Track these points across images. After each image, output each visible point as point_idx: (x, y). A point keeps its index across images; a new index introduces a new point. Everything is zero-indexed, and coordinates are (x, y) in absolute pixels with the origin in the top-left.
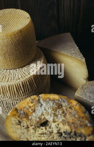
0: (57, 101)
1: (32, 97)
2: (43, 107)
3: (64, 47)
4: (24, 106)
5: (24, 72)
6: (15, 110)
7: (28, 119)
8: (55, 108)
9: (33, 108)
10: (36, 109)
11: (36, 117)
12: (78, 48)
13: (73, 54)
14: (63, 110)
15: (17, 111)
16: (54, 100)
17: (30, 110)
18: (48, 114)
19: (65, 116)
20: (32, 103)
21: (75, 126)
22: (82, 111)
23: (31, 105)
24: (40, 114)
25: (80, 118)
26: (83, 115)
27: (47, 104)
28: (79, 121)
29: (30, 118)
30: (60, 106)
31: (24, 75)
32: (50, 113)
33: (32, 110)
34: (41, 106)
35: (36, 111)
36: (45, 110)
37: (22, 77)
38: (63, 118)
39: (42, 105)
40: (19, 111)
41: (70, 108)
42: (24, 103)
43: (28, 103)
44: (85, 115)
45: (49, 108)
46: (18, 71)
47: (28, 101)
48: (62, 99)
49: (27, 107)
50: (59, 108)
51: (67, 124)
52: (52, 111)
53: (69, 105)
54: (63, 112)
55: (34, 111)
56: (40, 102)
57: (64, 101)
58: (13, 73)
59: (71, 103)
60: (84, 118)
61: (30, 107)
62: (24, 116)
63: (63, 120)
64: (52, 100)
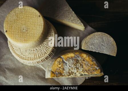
0: (74, 58)
1: (57, 60)
2: (67, 65)
3: (64, 13)
4: (56, 68)
5: (46, 46)
6: (53, 73)
7: (63, 76)
8: (75, 63)
9: (62, 68)
10: (64, 68)
11: (67, 73)
12: (74, 12)
13: (73, 20)
14: (80, 63)
15: (54, 74)
16: (72, 58)
17: (61, 70)
18: (73, 69)
19: (83, 67)
20: (60, 64)
21: (90, 72)
22: (91, 60)
23: (60, 66)
24: (68, 70)
25: (91, 66)
26: (92, 63)
27: (69, 62)
28: (92, 68)
29: (63, 74)
30: (77, 61)
31: (47, 49)
32: (73, 68)
33: (62, 69)
34: (66, 65)
35: (65, 69)
36: (70, 66)
37: (46, 51)
38: (82, 69)
39: (66, 63)
40: (55, 73)
41: (84, 60)
42: (55, 66)
43: (57, 65)
44: (93, 62)
45: (72, 65)
46: (41, 47)
47: (57, 64)
48: (76, 56)
49: (58, 68)
50: (77, 63)
51: (86, 72)
52: (74, 66)
53: (82, 58)
54: (81, 65)
55: (64, 69)
56: (64, 62)
57: (78, 57)
58: (39, 50)
59: (83, 56)
60: (94, 65)
61: (60, 68)
62: (59, 75)
63: (83, 70)
64: (71, 58)
